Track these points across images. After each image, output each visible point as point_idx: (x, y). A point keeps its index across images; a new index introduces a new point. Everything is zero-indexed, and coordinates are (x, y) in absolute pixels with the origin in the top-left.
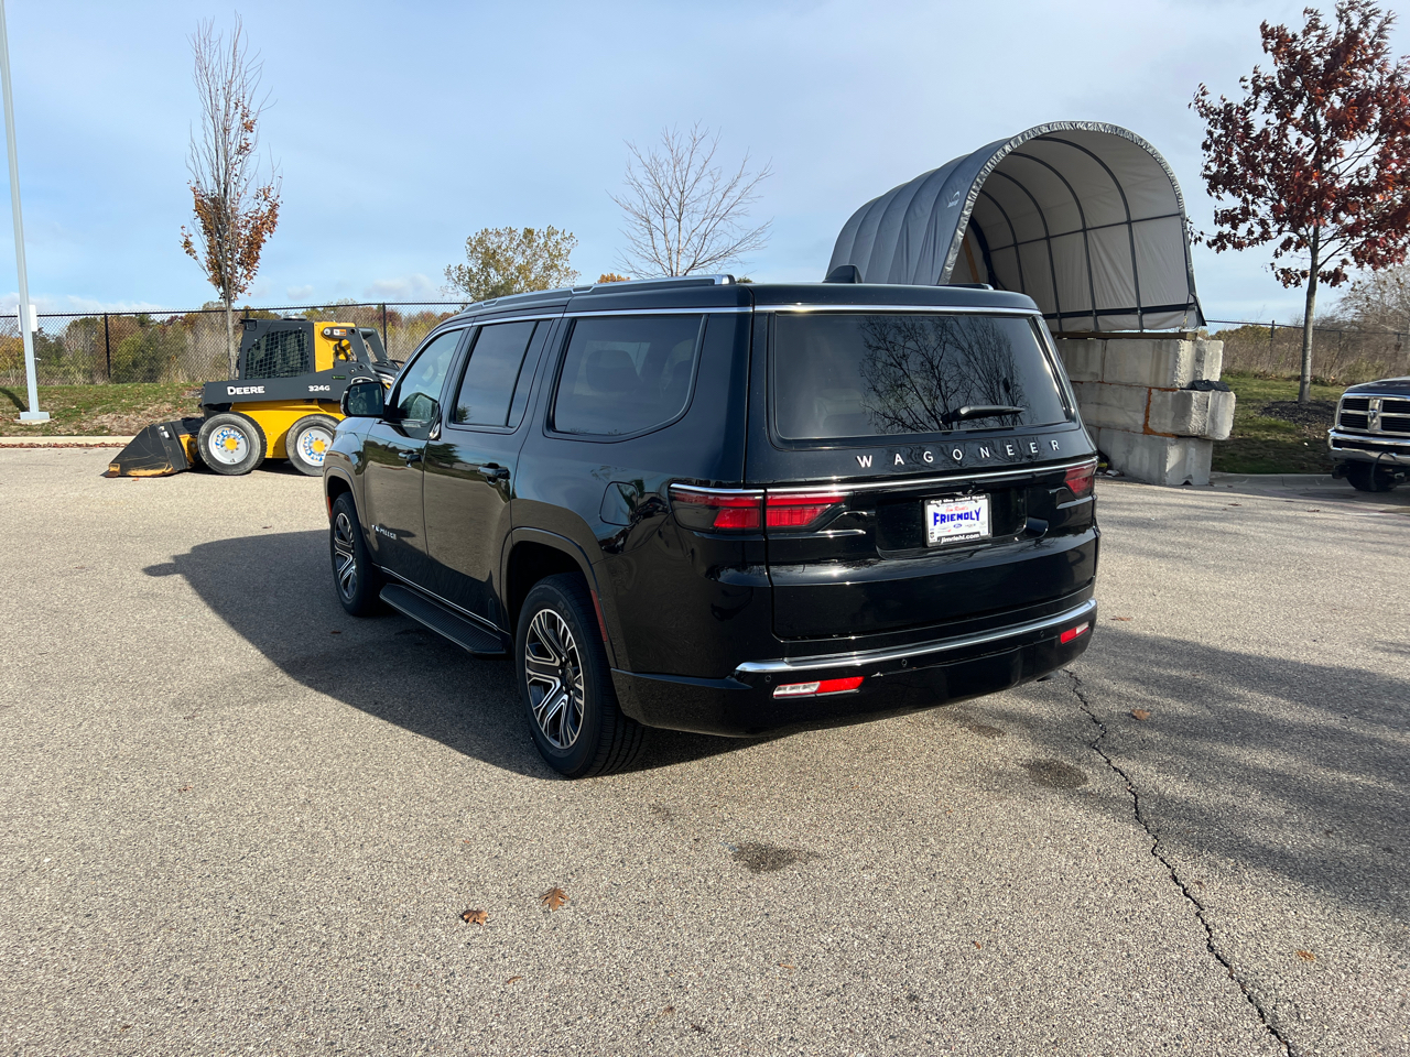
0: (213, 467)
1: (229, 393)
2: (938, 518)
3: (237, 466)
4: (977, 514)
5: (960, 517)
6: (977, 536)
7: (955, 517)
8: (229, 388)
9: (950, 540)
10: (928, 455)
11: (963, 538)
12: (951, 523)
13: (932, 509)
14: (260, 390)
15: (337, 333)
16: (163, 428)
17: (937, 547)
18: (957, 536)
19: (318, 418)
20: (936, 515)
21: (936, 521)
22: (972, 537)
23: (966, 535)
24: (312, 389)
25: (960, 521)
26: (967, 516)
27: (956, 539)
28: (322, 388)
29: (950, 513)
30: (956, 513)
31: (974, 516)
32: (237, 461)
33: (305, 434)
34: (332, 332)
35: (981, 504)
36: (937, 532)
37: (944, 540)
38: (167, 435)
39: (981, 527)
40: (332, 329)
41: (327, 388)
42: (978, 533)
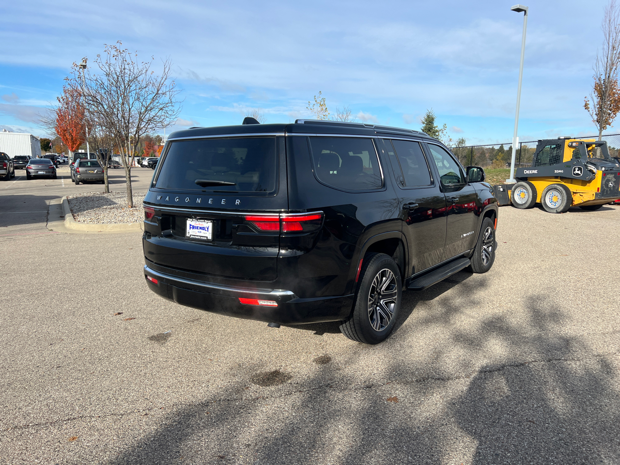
0: (514, 204)
1: (525, 173)
2: (191, 227)
3: (522, 205)
4: (208, 229)
5: (201, 228)
6: (206, 238)
7: (199, 228)
8: (525, 171)
9: (194, 237)
10: (177, 198)
11: (199, 237)
12: (197, 230)
13: (189, 222)
14: (535, 172)
15: (574, 144)
16: (500, 187)
17: (189, 239)
18: (197, 236)
19: (556, 185)
20: (191, 225)
21: (190, 228)
22: (203, 238)
23: (201, 236)
24: (556, 171)
25: (200, 230)
26: (203, 228)
27: (197, 237)
28: (560, 171)
29: (197, 226)
30: (199, 226)
31: (206, 229)
32: (523, 203)
33: (550, 193)
34: (572, 144)
35: (209, 224)
36: (190, 232)
37: (192, 236)
38: (502, 190)
39: (209, 235)
40: (572, 143)
41: (562, 171)
42: (207, 237)
